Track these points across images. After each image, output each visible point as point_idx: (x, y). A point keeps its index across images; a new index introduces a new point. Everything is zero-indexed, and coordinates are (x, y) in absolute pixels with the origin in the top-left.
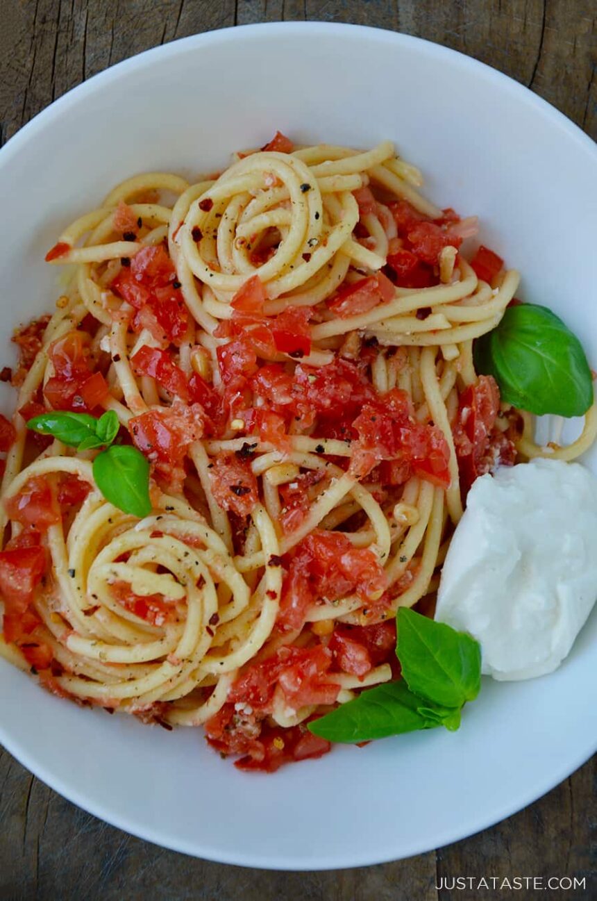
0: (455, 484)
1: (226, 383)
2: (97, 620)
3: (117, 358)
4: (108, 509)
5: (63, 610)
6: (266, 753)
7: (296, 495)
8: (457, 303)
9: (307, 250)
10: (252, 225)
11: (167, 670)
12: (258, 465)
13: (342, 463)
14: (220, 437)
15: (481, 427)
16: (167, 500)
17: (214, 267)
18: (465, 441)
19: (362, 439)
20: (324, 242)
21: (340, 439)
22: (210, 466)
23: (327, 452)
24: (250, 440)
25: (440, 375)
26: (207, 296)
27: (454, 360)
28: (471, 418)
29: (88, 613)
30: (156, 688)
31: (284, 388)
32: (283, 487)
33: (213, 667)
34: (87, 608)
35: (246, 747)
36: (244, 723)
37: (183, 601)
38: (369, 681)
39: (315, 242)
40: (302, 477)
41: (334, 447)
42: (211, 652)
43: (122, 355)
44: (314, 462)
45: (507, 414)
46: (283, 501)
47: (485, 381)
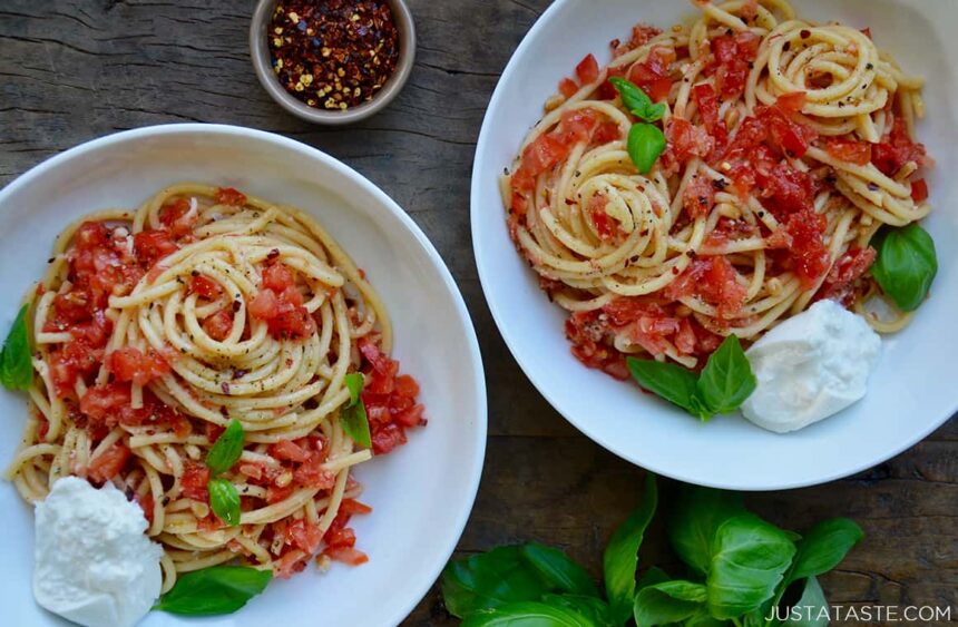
0: (812, 293)
1: (736, 139)
2: (570, 210)
3: (687, 80)
4: (623, 155)
5: (553, 191)
6: (594, 354)
7: (729, 229)
8: (894, 196)
9: (844, 100)
10: (823, 64)
11: (584, 267)
12: (721, 196)
13: (765, 232)
14: (711, 165)
15: (850, 273)
16: (658, 175)
17: (784, 69)
18: (835, 274)
19: (788, 227)
20: (857, 103)
21: (775, 218)
22: (695, 177)
23: (763, 219)
24: (727, 180)
25: (851, 227)
26: (762, 84)
27: (866, 226)
28: (848, 265)
29: (569, 202)
30: (569, 272)
31: (769, 166)
32: (723, 218)
33: (611, 284)
34: (569, 198)
35: (586, 342)
36: (597, 329)
37: (626, 236)
38: (681, 360)
39: (852, 100)
40: (739, 221)
41: (769, 219)
42: (615, 276)
43: (691, 80)
44: (751, 219)
45: (864, 279)
46: (718, 226)
47: (872, 251)
